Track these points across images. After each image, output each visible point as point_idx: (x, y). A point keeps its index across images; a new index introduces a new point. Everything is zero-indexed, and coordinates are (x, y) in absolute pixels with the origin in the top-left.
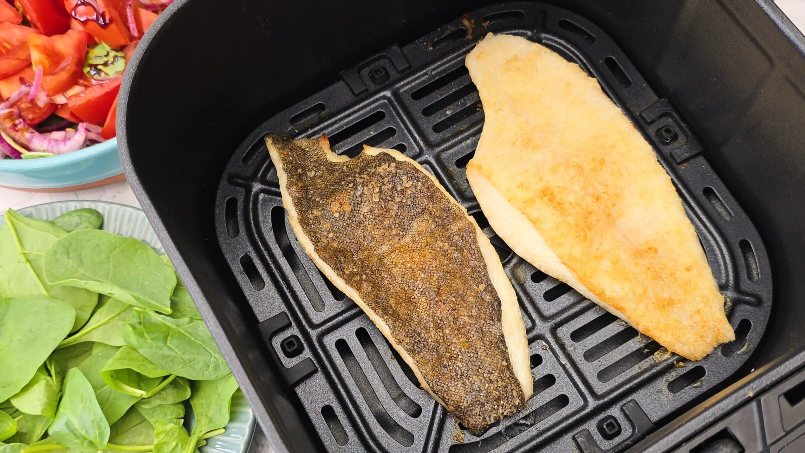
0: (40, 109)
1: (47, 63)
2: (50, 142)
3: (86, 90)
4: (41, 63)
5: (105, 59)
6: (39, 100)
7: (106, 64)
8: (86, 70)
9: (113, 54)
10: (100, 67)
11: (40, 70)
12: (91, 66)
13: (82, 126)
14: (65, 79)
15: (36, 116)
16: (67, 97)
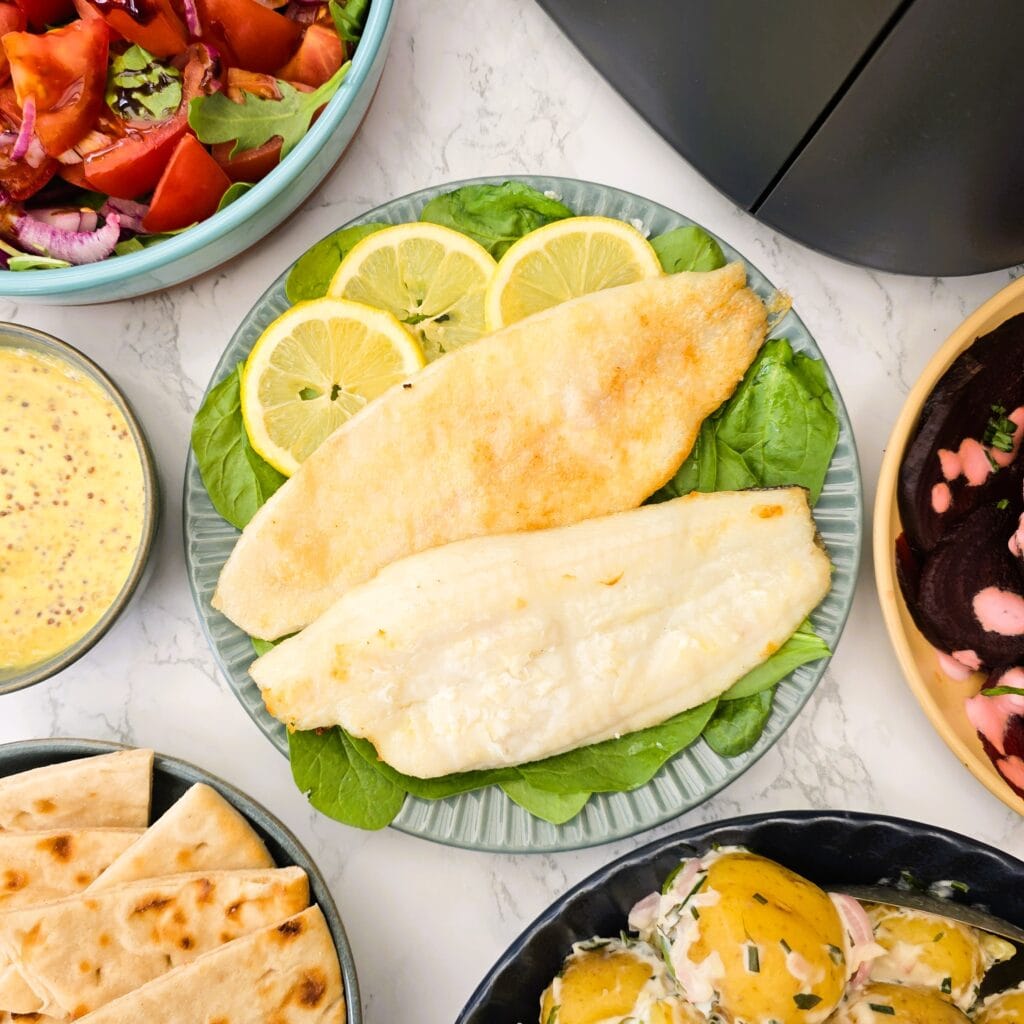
0: (32, 169)
1: (40, 89)
2: (54, 234)
3: (114, 142)
4: (33, 92)
5: (144, 78)
6: (31, 156)
7: (145, 89)
8: (112, 99)
9: (159, 70)
10: (136, 95)
11: (31, 106)
12: (119, 91)
13: (114, 219)
14: (75, 119)
15: (26, 185)
16: (81, 154)
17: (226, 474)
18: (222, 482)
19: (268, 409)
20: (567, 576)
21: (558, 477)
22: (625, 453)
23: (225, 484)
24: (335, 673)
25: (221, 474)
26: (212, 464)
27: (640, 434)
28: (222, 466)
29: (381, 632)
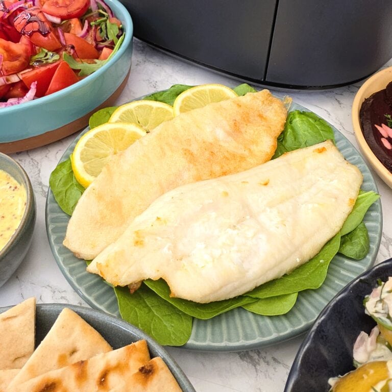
17: (67, 197)
18: (65, 201)
19: (85, 163)
20: (244, 182)
21: (225, 159)
22: (250, 150)
23: (67, 201)
24: (137, 243)
25: (64, 197)
26: (60, 192)
27: (254, 142)
28: (64, 194)
29: (158, 218)
